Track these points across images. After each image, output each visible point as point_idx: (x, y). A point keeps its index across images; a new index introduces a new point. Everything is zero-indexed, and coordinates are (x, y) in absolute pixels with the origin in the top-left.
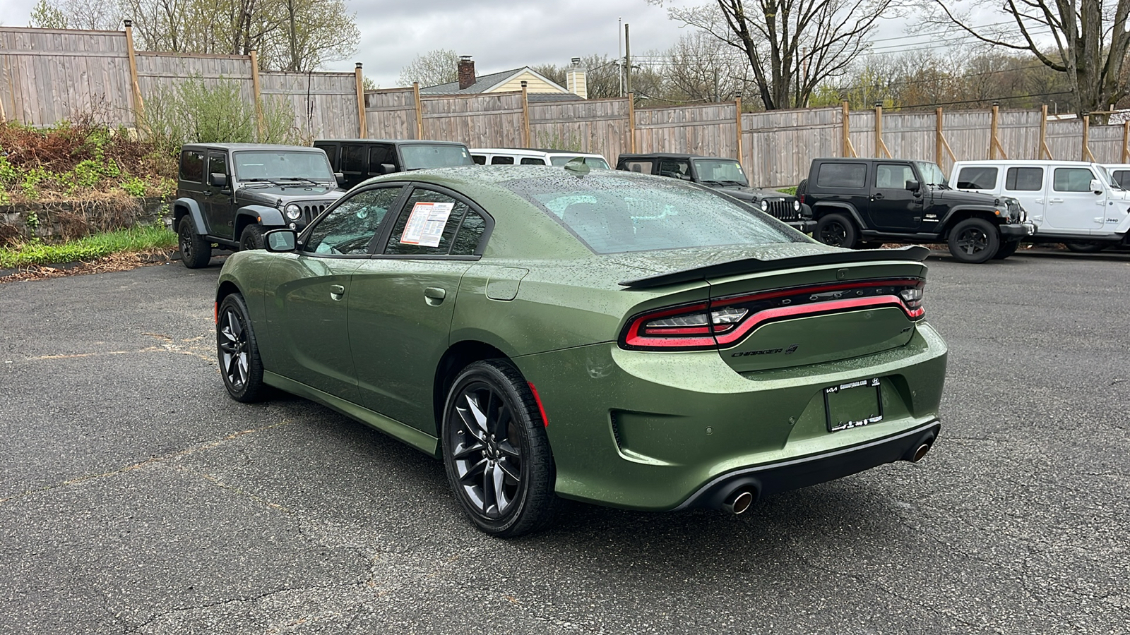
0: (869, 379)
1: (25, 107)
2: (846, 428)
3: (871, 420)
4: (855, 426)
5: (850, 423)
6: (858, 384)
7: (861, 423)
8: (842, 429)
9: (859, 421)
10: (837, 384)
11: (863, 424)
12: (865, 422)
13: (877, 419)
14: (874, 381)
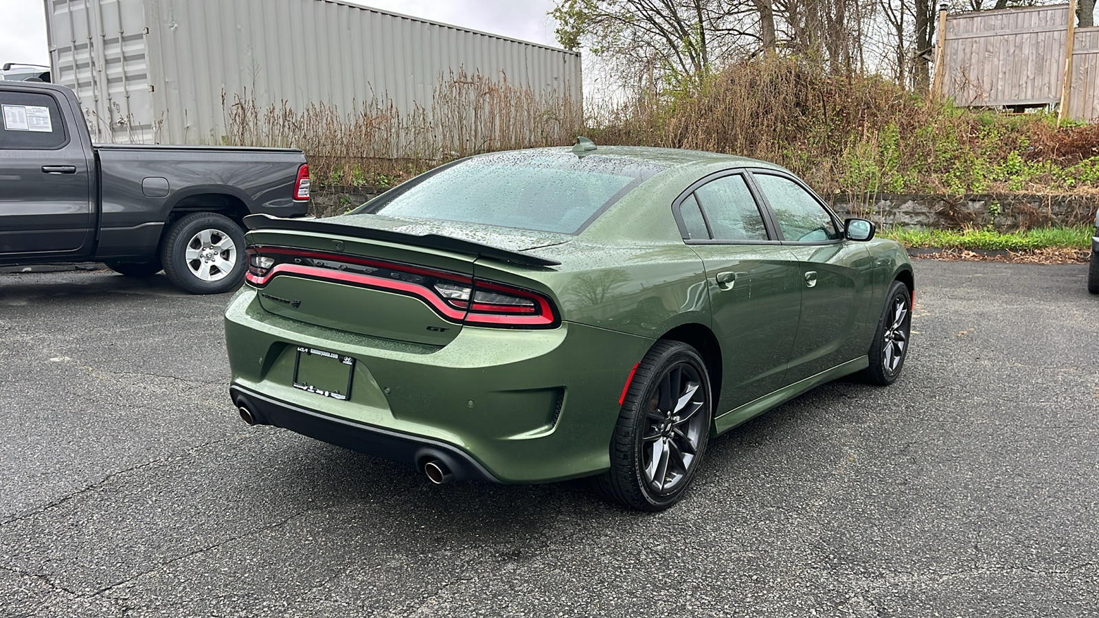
0: (342, 356)
1: (1095, 103)
2: (306, 390)
3: (332, 394)
4: (315, 392)
5: (311, 387)
6: (328, 355)
7: (322, 393)
8: (302, 389)
9: (320, 389)
10: (309, 347)
11: (324, 394)
12: (327, 393)
13: (340, 397)
14: (347, 359)
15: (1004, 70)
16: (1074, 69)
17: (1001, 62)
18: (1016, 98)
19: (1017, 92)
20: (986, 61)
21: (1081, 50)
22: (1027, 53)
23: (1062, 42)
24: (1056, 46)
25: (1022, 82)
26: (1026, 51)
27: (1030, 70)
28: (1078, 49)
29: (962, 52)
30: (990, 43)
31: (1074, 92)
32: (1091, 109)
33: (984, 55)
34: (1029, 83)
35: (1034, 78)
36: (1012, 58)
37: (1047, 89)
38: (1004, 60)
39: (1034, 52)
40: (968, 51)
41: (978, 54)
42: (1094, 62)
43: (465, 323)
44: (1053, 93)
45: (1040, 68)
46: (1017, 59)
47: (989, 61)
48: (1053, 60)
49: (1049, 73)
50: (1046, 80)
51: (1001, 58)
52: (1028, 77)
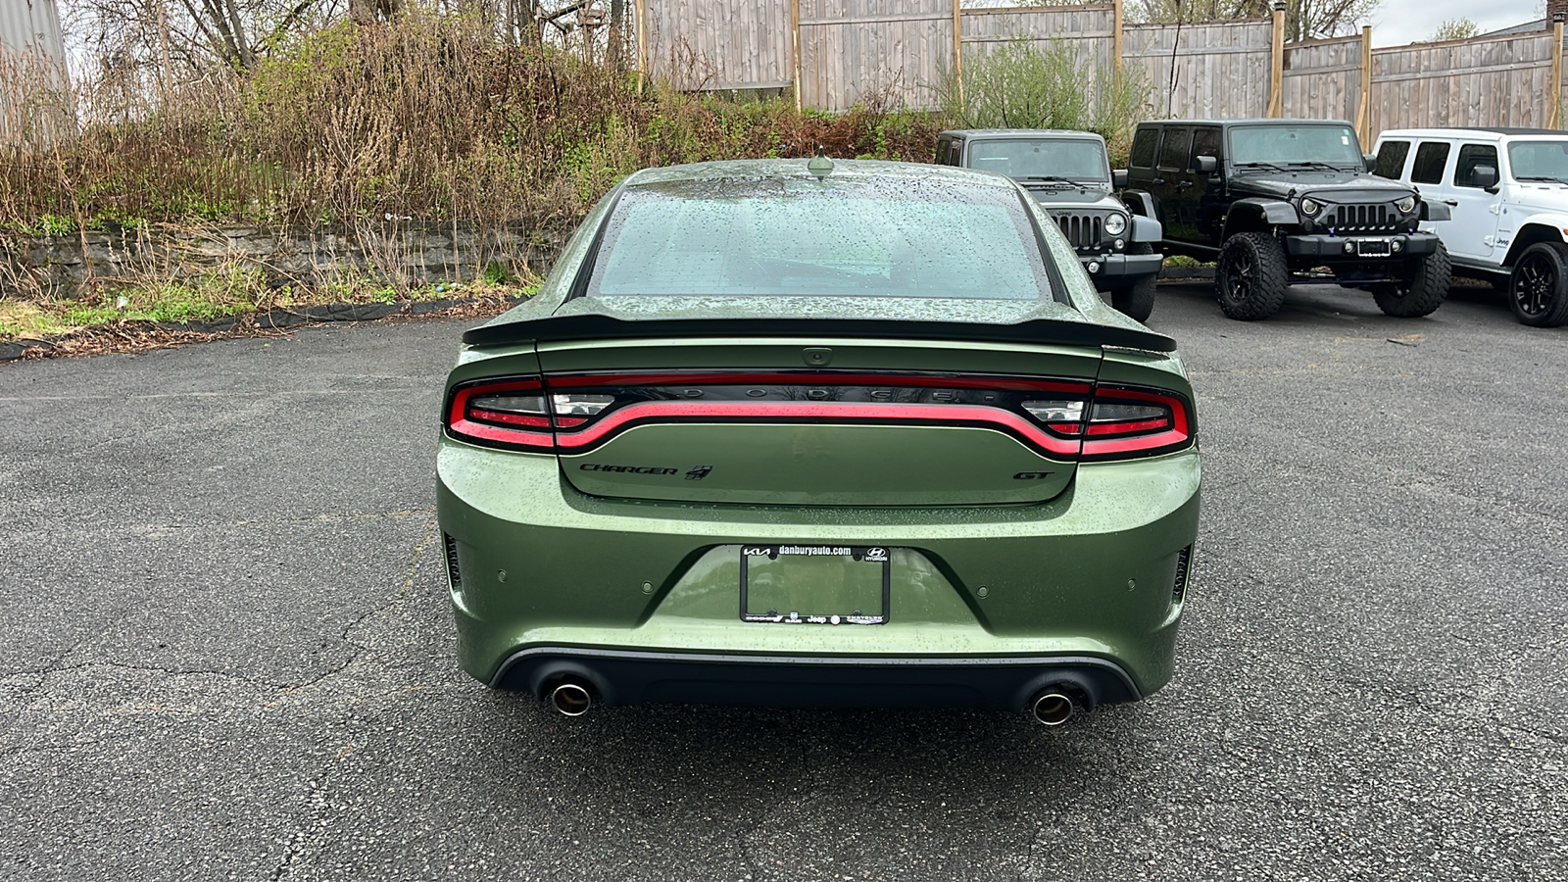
0: (860, 549)
1: (829, 88)
2: (782, 621)
3: (849, 619)
4: (804, 622)
5: (794, 615)
6: (825, 552)
7: (822, 620)
8: (772, 621)
9: (819, 615)
11: (828, 622)
12: (835, 619)
13: (868, 620)
14: (873, 552)
15: (722, 43)
16: (802, 44)
17: (717, 33)
18: (740, 81)
19: (740, 73)
20: (699, 30)
21: (808, 20)
22: (746, 21)
23: (786, 10)
24: (778, 14)
25: (745, 59)
26: (745, 19)
27: (752, 44)
28: (805, 19)
29: (667, 17)
30: (701, 6)
31: (806, 74)
32: (825, 96)
33: (695, 21)
34: (753, 60)
35: (758, 55)
36: (728, 28)
37: (774, 69)
38: (719, 29)
39: (755, 21)
40: (674, 15)
41: (688, 20)
42: (823, 35)
43: (1080, 458)
44: (782, 75)
45: (763, 43)
46: (735, 28)
47: (702, 29)
48: (777, 31)
49: (775, 48)
50: (772, 59)
51: (717, 27)
52: (751, 53)
